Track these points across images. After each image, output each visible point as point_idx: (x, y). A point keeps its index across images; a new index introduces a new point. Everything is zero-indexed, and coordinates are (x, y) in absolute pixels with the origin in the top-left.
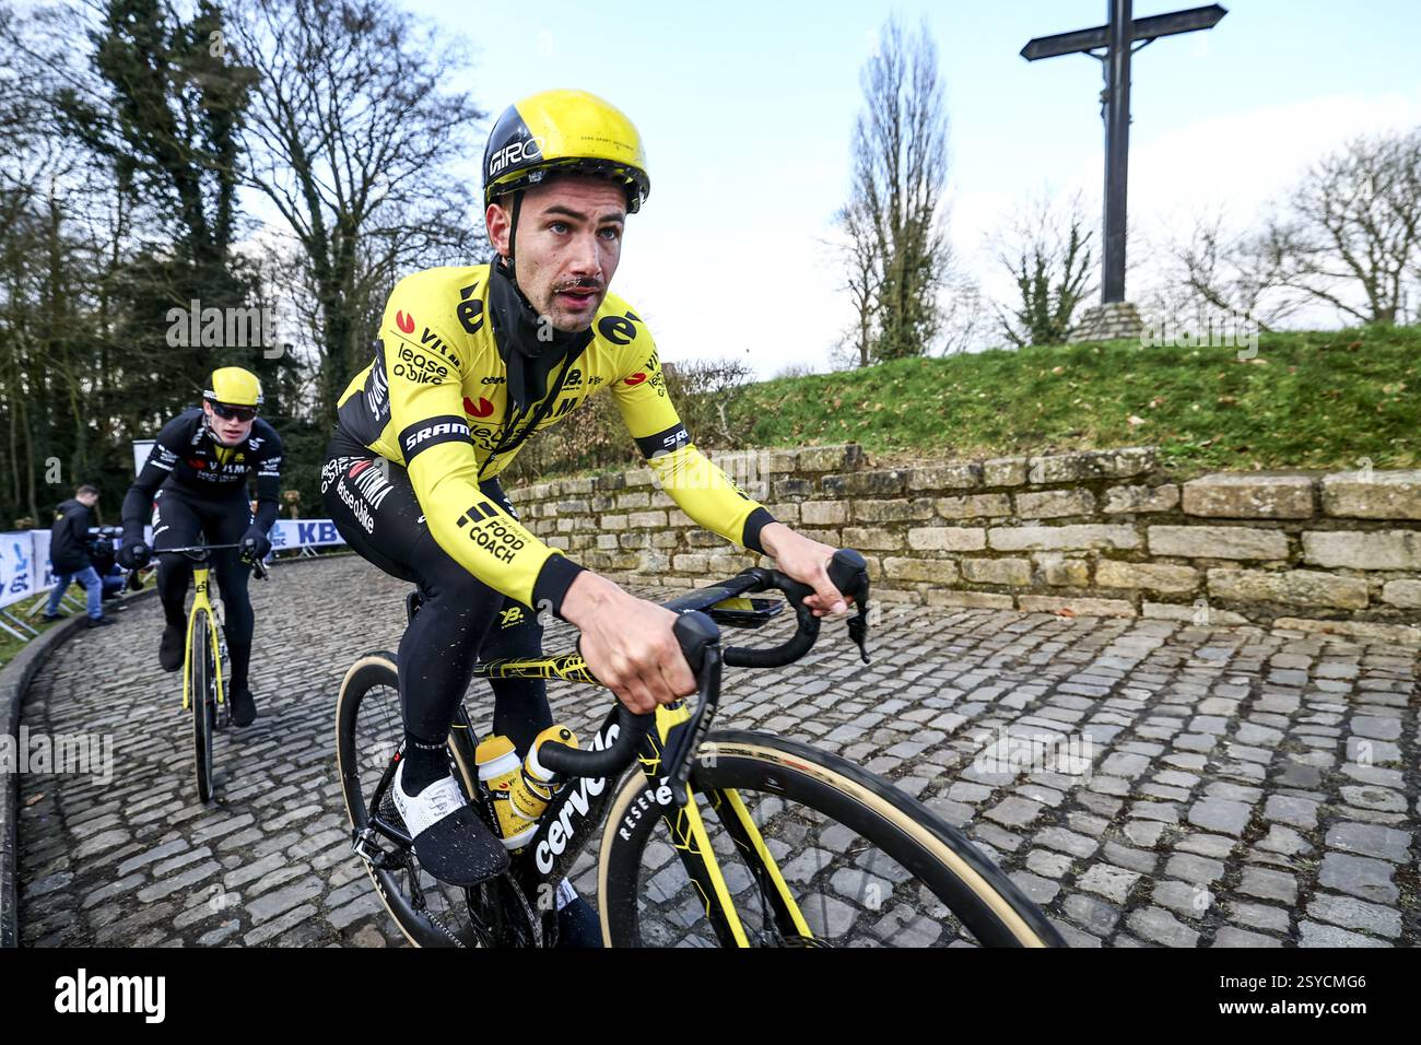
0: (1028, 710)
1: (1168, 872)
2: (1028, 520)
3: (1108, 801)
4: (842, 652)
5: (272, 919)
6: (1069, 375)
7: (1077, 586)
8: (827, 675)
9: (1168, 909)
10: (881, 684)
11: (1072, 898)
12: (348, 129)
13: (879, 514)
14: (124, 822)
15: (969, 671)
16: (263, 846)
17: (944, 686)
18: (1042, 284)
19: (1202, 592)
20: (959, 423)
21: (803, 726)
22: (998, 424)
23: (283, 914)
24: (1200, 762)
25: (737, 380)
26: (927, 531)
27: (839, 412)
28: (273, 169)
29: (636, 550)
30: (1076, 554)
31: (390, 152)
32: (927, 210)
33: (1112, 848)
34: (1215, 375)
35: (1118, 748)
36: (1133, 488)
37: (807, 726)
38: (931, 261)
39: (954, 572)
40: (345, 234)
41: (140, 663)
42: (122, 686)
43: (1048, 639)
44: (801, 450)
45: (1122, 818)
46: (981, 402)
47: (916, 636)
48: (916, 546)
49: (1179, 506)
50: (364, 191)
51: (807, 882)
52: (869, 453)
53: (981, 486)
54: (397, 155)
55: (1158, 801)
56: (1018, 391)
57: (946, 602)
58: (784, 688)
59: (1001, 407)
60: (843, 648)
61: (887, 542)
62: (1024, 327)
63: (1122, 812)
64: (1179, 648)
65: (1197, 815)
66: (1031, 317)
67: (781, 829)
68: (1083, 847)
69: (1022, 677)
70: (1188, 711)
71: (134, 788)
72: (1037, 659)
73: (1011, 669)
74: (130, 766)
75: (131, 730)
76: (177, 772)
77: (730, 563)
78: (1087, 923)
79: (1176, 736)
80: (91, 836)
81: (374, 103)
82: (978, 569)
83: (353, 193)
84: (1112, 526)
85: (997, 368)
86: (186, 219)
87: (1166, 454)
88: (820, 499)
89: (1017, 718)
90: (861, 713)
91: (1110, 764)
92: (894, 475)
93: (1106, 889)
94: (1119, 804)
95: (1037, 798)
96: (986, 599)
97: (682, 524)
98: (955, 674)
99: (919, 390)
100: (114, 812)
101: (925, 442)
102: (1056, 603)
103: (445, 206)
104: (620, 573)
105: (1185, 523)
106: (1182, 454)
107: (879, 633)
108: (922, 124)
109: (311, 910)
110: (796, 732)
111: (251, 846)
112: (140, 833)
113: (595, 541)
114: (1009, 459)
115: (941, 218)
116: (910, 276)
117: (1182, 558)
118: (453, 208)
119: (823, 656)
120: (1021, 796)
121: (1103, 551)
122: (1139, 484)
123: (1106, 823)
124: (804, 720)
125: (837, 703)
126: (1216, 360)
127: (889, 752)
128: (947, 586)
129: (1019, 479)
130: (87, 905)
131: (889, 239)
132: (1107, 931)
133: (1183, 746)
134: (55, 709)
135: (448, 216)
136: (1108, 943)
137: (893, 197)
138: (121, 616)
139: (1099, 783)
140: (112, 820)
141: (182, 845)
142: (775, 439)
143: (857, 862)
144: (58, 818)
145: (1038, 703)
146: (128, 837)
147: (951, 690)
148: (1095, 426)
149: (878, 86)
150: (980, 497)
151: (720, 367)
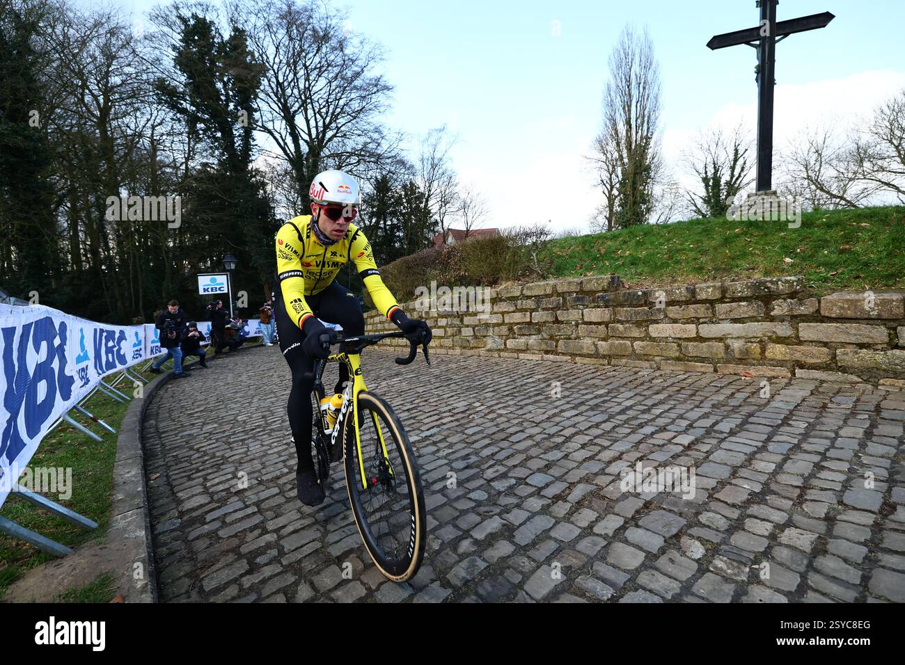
0: (732, 433)
1: (835, 533)
2: (723, 319)
3: (791, 489)
4: (613, 397)
5: (296, 549)
6: (745, 234)
7: (754, 359)
8: (606, 411)
9: (839, 557)
10: (639, 417)
11: (777, 548)
12: (315, 97)
13: (631, 316)
14: (206, 491)
15: (692, 409)
16: (286, 506)
17: (677, 418)
18: (717, 180)
19: (832, 365)
20: (678, 262)
21: (595, 441)
22: (702, 263)
23: (302, 547)
24: (845, 466)
25: (543, 238)
26: (660, 326)
27: (604, 257)
28: (273, 121)
29: (484, 337)
30: (753, 340)
31: (338, 110)
32: (648, 138)
33: (797, 518)
34: (837, 233)
35: (791, 457)
36: (789, 300)
37: (597, 441)
38: (650, 168)
39: (677, 350)
40: (313, 156)
41: (206, 399)
42: (197, 412)
43: (738, 391)
44: (583, 278)
45: (801, 500)
46: (691, 250)
47: (656, 388)
48: (653, 335)
49: (818, 311)
50: (324, 132)
51: (611, 535)
52: (624, 280)
53: (693, 299)
54: (342, 111)
55: (822, 489)
56: (713, 243)
57: (672, 368)
58: (581, 418)
59: (704, 253)
60: (613, 395)
61: (636, 333)
62: (705, 206)
63: (800, 496)
64: (821, 397)
65: (848, 498)
66: (710, 200)
67: (590, 502)
68: (780, 517)
69: (725, 413)
70: (833, 435)
71: (210, 471)
72: (733, 402)
73: (718, 409)
74: (206, 458)
75: (205, 437)
76: (233, 462)
77: (540, 344)
78: (789, 564)
79: (827, 450)
80: (189, 498)
81: (330, 82)
82: (692, 348)
83: (318, 134)
84: (776, 323)
85: (700, 230)
86: (225, 150)
87: (809, 280)
88: (594, 307)
89: (726, 438)
90: (629, 434)
91: (788, 466)
92: (640, 293)
93: (798, 543)
94: (798, 491)
95: (746, 486)
96: (697, 366)
97: (512, 322)
98: (683, 411)
99: (652, 243)
100: (200, 485)
101: (657, 274)
102: (740, 369)
103: (369, 140)
104: (475, 350)
105: (822, 322)
106: (818, 280)
107: (634, 386)
108: (644, 88)
109: (318, 545)
110: (592, 445)
111: (279, 506)
112: (216, 497)
113: (460, 331)
114: (710, 284)
115: (656, 143)
116: (638, 177)
117: (820, 342)
118: (373, 141)
119: (602, 399)
120: (735, 485)
121: (770, 338)
122: (793, 299)
123: (791, 503)
124: (595, 437)
125: (614, 427)
126: (837, 224)
127: (650, 457)
128: (673, 359)
129: (718, 295)
130: (190, 538)
131: (625, 155)
132: (802, 569)
133: (833, 456)
134: (161, 425)
135: (370, 146)
136: (804, 576)
137: (627, 131)
138: (192, 372)
139: (782, 478)
140: (199, 489)
141: (240, 505)
142: (566, 272)
143: (640, 523)
144: (169, 487)
145: (738, 429)
146: (209, 499)
147: (682, 421)
148: (762, 264)
149: (619, 67)
150: (693, 306)
151: (534, 230)
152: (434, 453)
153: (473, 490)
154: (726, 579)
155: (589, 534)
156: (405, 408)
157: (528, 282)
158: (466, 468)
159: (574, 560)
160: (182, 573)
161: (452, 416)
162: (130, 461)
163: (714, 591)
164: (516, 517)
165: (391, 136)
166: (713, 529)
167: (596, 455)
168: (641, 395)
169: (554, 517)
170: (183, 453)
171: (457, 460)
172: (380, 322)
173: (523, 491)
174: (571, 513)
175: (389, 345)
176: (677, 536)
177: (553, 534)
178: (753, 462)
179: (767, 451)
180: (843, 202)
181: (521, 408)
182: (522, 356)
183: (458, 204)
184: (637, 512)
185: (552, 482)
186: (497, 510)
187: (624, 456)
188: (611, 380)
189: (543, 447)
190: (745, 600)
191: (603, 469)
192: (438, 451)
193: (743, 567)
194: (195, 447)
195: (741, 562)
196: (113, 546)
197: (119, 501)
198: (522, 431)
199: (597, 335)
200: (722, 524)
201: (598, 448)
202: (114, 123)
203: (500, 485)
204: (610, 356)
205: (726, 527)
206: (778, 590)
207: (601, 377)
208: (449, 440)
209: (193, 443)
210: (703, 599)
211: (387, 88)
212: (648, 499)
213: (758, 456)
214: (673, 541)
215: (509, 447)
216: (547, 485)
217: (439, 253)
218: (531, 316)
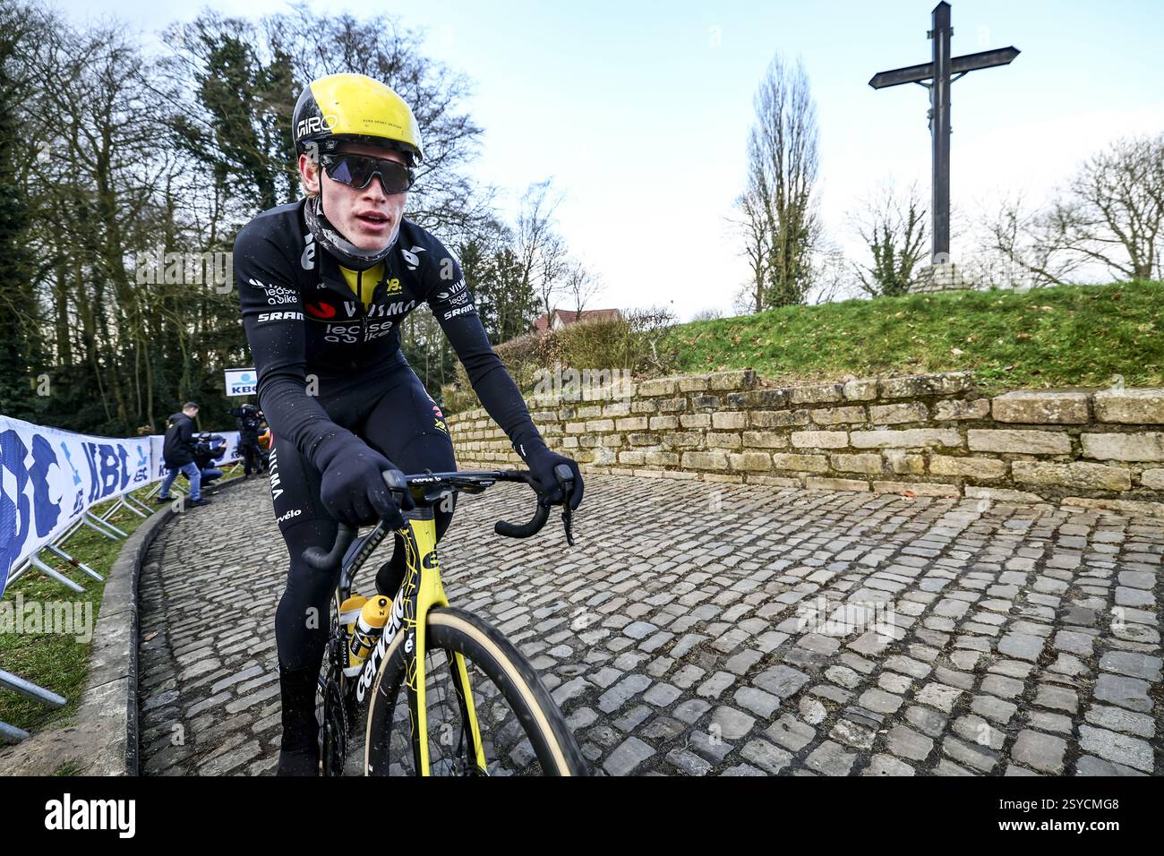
0: (880, 567)
1: (983, 689)
2: (879, 425)
3: (939, 636)
4: (743, 524)
6: (908, 318)
7: (916, 474)
8: (732, 541)
9: (983, 717)
10: (772, 548)
11: (912, 708)
13: (770, 422)
14: (216, 653)
15: (837, 538)
17: (818, 549)
18: (889, 250)
19: (1007, 481)
20: (827, 354)
21: (714, 580)
22: (856, 355)
24: (1006, 606)
25: (664, 323)
26: (805, 433)
27: (740, 346)
29: (592, 448)
30: (915, 451)
32: (804, 196)
33: (942, 671)
34: (1014, 318)
35: (946, 595)
36: (955, 402)
37: (717, 579)
38: (807, 233)
39: (825, 464)
41: (228, 534)
42: (215, 551)
43: (895, 514)
44: (712, 374)
45: (949, 648)
46: (843, 339)
47: (798, 512)
48: (797, 445)
49: (989, 414)
51: (717, 697)
52: (762, 376)
53: (843, 400)
55: (976, 635)
56: (870, 330)
57: (820, 486)
58: (700, 551)
59: (858, 342)
60: (744, 521)
61: (776, 442)
62: (876, 281)
63: (949, 644)
64: (992, 520)
65: (1005, 645)
66: (881, 274)
67: (698, 657)
68: (920, 670)
69: (876, 543)
70: (998, 568)
71: (223, 628)
72: (887, 529)
73: (868, 537)
74: (220, 611)
75: (221, 584)
76: (255, 615)
77: (661, 458)
78: (923, 728)
79: (989, 586)
80: (192, 664)
82: (844, 461)
84: (941, 430)
85: (855, 313)
87: (980, 376)
88: (726, 410)
89: (872, 573)
90: (757, 570)
91: (940, 608)
92: (780, 393)
93: (937, 702)
94: (947, 637)
96: (849, 484)
97: (625, 429)
98: (826, 541)
99: (797, 330)
100: (209, 646)
101: (803, 368)
102: (900, 487)
103: (451, 197)
105: (995, 427)
106: (991, 377)
107: (770, 510)
108: (799, 134)
110: (709, 584)
112: (227, 662)
113: (561, 442)
114: (864, 380)
115: (814, 202)
116: (792, 245)
117: (993, 453)
118: (457, 197)
119: (728, 527)
121: (934, 448)
122: (960, 399)
123: (937, 652)
124: (715, 576)
125: (739, 563)
126: (1015, 307)
127: (777, 599)
128: (820, 475)
129: (872, 395)
130: (189, 715)
131: (776, 217)
132: (938, 733)
133: (994, 594)
134: (166, 569)
135: (454, 204)
136: (938, 742)
137: (778, 187)
138: (214, 498)
139: (932, 622)
140: (208, 651)
141: (259, 670)
142: (694, 366)
143: (753, 682)
144: (168, 650)
145: (888, 562)
146: (219, 664)
147: (823, 553)
148: (927, 356)
149: (767, 107)
150: (843, 409)
151: (652, 314)
152: (512, 599)
153: (557, 645)
154: (848, 748)
155: (692, 697)
156: (484, 542)
157: (645, 379)
158: (551, 616)
159: (668, 729)
160: (174, 761)
161: (541, 551)
162: (118, 617)
163: (830, 762)
164: (604, 677)
165: (479, 190)
166: (841, 687)
167: (713, 597)
168: (777, 521)
169: (652, 677)
170: (191, 604)
171: (540, 607)
172: (462, 431)
173: (618, 644)
174: (672, 672)
175: (473, 461)
176: (796, 697)
177: (647, 698)
178: (900, 603)
179: (919, 589)
180: (1043, 277)
181: (629, 540)
182: (638, 472)
183: (567, 278)
184: (753, 668)
185: (654, 633)
186: (582, 669)
187: (747, 599)
188: (744, 502)
189: (650, 589)
190: (866, 772)
191: (719, 615)
192: (518, 595)
193: (868, 732)
194: (208, 597)
195: (867, 727)
196: (83, 727)
197: (97, 669)
198: (626, 569)
199: (729, 445)
200: (852, 680)
201: (715, 589)
202: (117, 173)
203: (590, 638)
204: (745, 472)
205: (856, 684)
206: (906, 760)
207: (732, 499)
208: (534, 581)
209: (205, 591)
210: (816, 772)
211: (474, 131)
212: (767, 651)
213: (906, 595)
214: (791, 703)
215: (607, 590)
216: (648, 637)
217: (536, 342)
218: (648, 422)
